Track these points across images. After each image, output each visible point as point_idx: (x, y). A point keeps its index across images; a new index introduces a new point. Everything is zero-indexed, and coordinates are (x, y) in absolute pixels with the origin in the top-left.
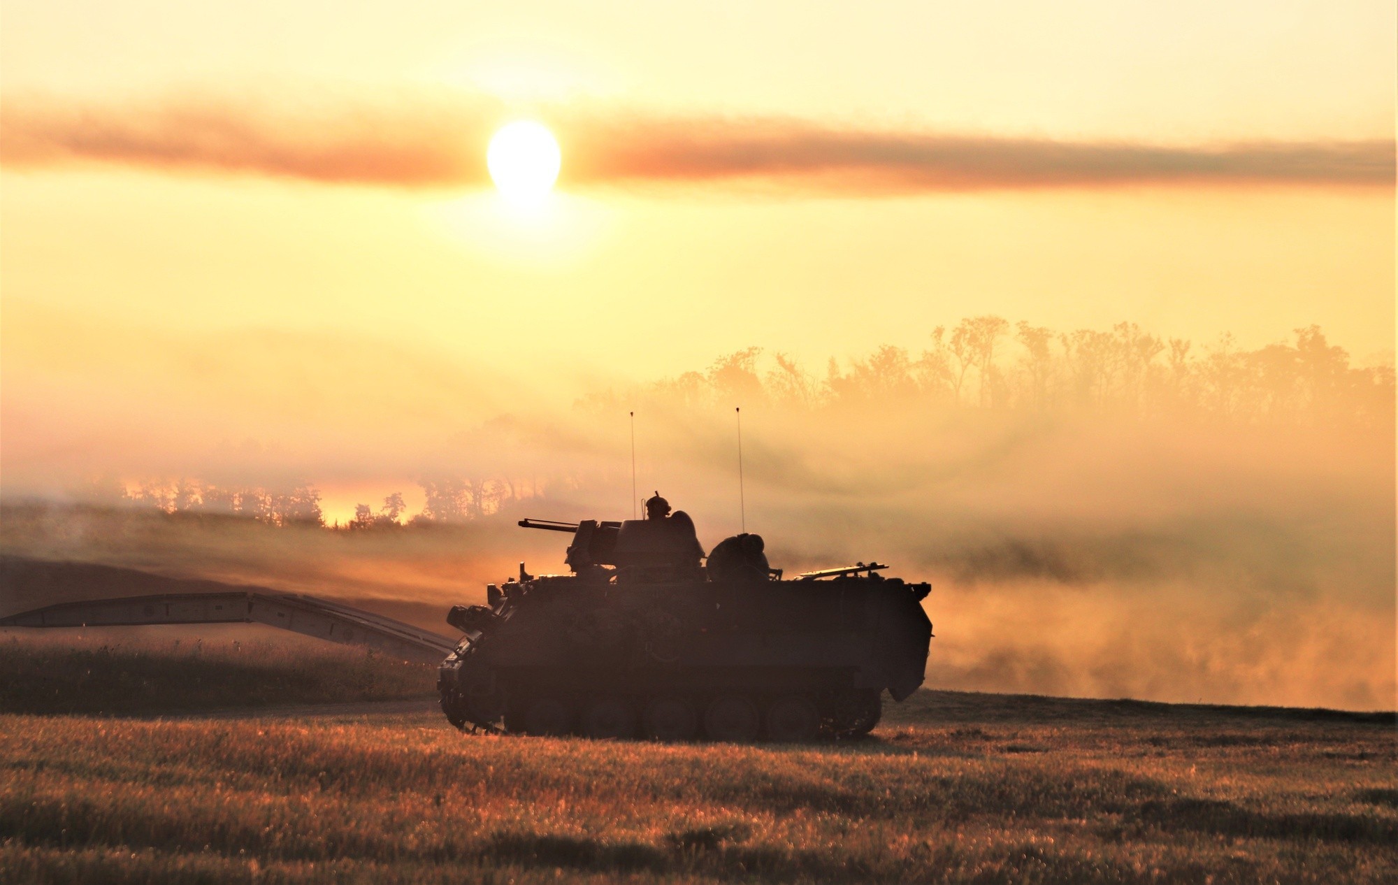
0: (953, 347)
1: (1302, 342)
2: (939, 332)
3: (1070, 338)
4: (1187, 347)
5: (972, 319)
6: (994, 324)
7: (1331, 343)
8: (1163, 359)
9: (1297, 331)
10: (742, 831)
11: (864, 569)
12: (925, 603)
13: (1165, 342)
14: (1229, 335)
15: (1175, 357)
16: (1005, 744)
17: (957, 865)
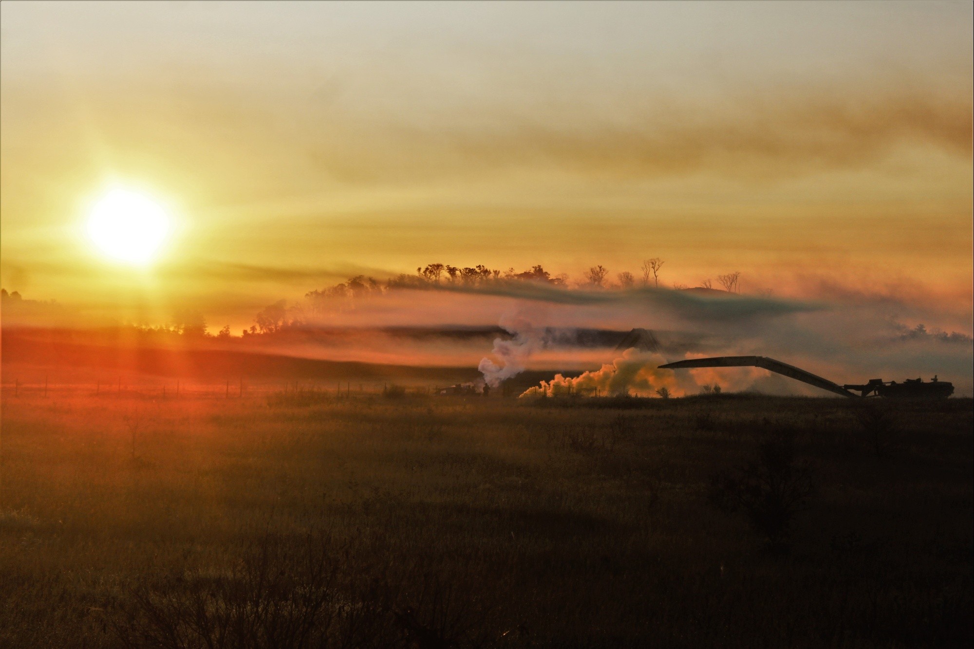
0: (424, 274)
1: (535, 270)
2: (419, 269)
4: (499, 272)
5: (431, 265)
6: (439, 266)
7: (544, 270)
8: (492, 275)
9: (533, 267)
13: (492, 271)
14: (512, 269)
15: (495, 275)
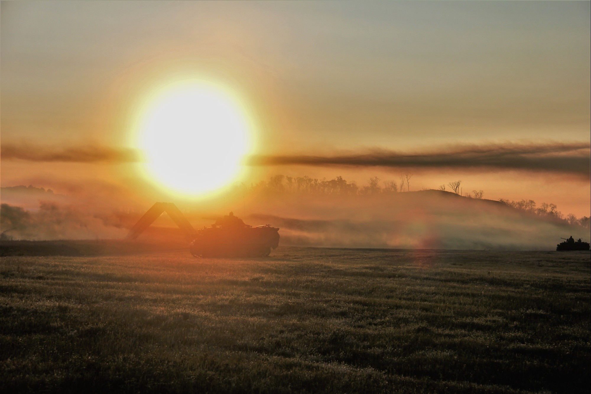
1: (338, 179)
3: (296, 179)
4: (317, 180)
7: (343, 179)
8: (313, 182)
9: (337, 177)
10: (263, 278)
11: (267, 226)
12: (278, 232)
15: (315, 182)
16: (294, 257)
17: (301, 283)
